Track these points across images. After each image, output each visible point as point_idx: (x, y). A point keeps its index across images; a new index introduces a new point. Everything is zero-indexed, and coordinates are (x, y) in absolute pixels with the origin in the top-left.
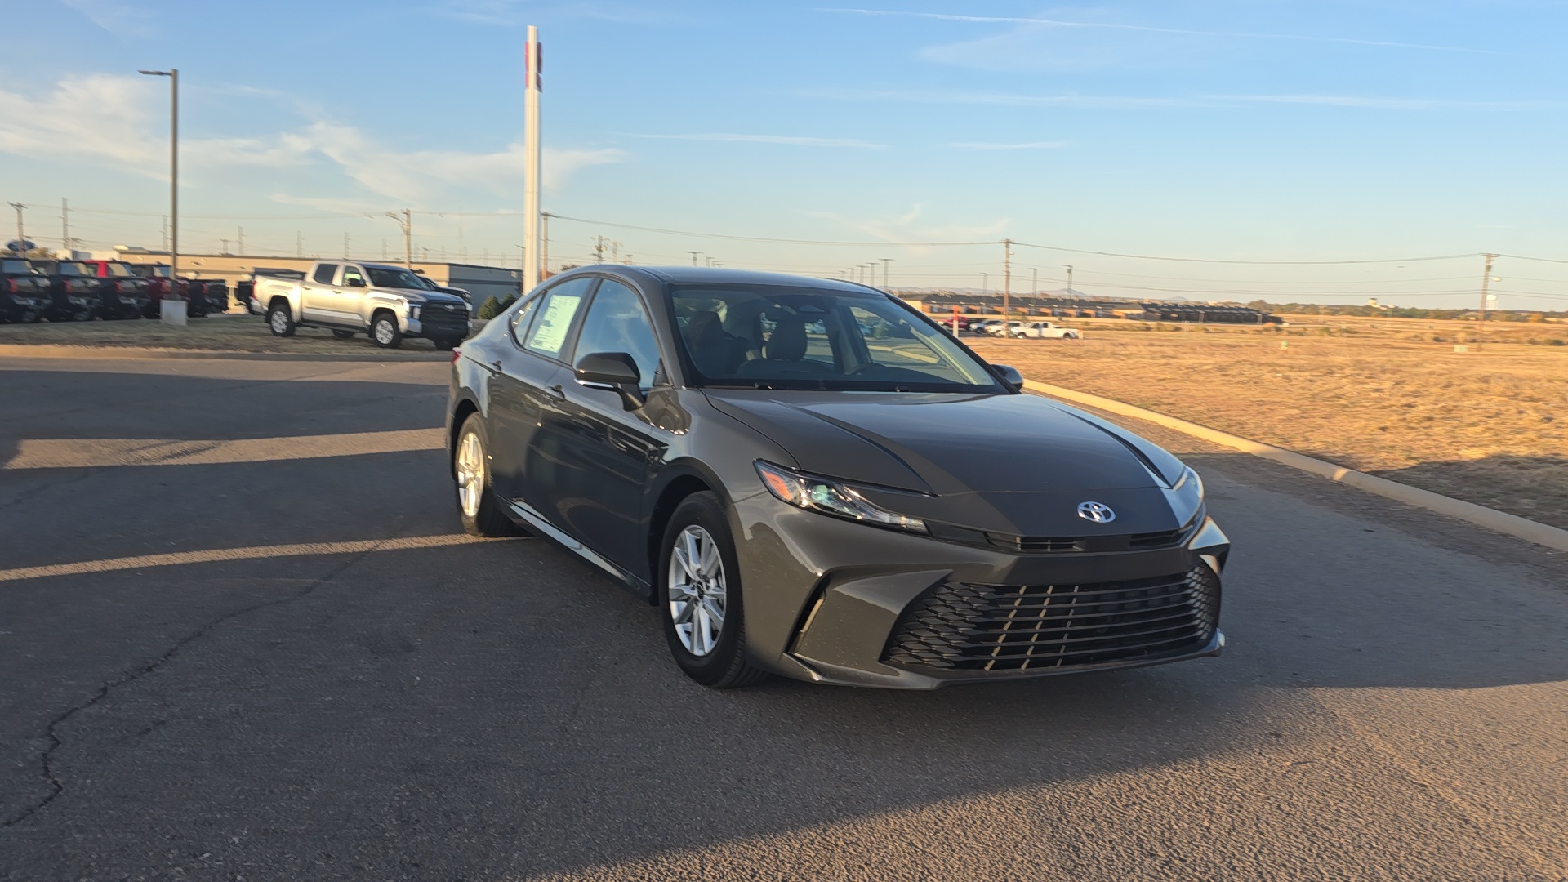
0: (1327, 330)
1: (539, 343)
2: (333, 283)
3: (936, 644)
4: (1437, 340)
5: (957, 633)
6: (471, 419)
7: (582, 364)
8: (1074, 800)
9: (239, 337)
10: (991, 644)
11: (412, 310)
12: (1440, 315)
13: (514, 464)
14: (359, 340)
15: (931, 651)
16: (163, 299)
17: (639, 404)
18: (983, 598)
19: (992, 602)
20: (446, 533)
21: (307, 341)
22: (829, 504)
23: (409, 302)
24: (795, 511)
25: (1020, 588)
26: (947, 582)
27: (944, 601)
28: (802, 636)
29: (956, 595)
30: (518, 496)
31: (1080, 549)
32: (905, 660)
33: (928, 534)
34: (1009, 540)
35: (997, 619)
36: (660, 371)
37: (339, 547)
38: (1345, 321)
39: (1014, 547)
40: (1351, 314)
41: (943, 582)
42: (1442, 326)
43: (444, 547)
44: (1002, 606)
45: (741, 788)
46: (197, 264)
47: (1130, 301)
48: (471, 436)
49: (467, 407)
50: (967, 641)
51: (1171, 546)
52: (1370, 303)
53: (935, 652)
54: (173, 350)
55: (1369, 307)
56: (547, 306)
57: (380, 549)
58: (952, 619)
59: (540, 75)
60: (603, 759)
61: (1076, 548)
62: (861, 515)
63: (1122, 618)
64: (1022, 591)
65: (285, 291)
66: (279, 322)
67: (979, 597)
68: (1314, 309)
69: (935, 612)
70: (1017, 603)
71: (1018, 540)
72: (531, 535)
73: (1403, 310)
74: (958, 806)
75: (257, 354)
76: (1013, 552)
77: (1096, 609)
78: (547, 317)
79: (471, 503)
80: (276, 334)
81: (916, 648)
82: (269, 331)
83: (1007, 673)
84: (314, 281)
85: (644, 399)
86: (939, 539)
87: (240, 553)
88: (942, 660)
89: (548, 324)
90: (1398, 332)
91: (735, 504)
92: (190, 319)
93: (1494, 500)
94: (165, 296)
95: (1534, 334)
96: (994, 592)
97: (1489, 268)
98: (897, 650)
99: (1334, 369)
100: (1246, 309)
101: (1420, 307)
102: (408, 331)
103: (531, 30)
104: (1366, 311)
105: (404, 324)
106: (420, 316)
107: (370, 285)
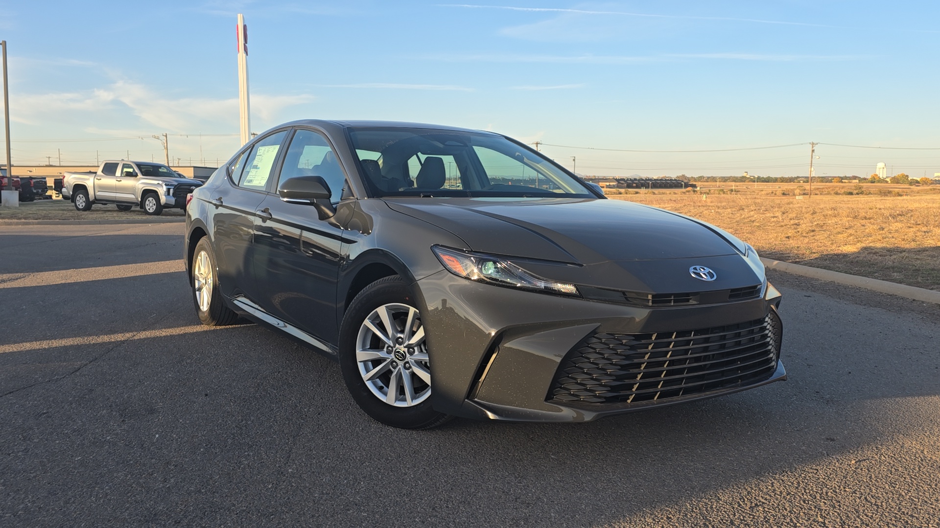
0: (722, 190)
1: (250, 181)
2: (116, 175)
3: (590, 384)
4: (784, 194)
5: (607, 374)
6: (203, 241)
7: (283, 187)
8: (709, 506)
9: (54, 212)
10: (632, 381)
11: (168, 190)
12: (783, 180)
13: (234, 266)
14: (134, 211)
15: (586, 390)
16: (3, 190)
17: (331, 214)
18: (625, 345)
19: (632, 348)
20: (186, 325)
21: (100, 212)
22: (497, 276)
23: (166, 185)
24: (467, 282)
25: (652, 335)
26: (596, 333)
27: (595, 349)
28: (480, 384)
29: (604, 344)
30: (239, 294)
31: (695, 302)
32: (566, 399)
33: (579, 295)
34: (642, 298)
35: (636, 361)
36: (346, 189)
37: (106, 338)
38: (733, 185)
39: (647, 304)
40: (735, 181)
41: (594, 333)
42: (786, 186)
43: (184, 335)
44: (639, 351)
45: (436, 516)
46: (30, 171)
47: (608, 178)
48: (203, 253)
49: (198, 233)
50: (614, 380)
51: (754, 298)
52: (745, 175)
53: (590, 391)
54: (7, 220)
55: (743, 177)
56: (255, 155)
57: (136, 338)
58: (602, 363)
59: (246, 45)
60: (315, 497)
61: (692, 302)
62: (521, 283)
63: (706, 358)
64: (654, 338)
65: (85, 182)
66: (81, 201)
67: (622, 344)
68: (714, 179)
69: (589, 359)
70: (650, 347)
71: (650, 297)
72: (250, 322)
73: (763, 178)
74: (620, 519)
75: (64, 221)
76: (647, 307)
77: (706, 349)
78: (255, 163)
79: (205, 300)
80: (78, 209)
81: (574, 388)
82: (75, 208)
83: (644, 404)
84: (102, 174)
85: (334, 210)
86: (589, 299)
87: (27, 346)
88: (595, 396)
89: (256, 167)
90: (762, 191)
91: (418, 282)
92: (21, 202)
93: (876, 274)
94: (4, 188)
95: (838, 189)
96: (633, 340)
97: (813, 151)
98: (559, 390)
99: (743, 207)
100: (675, 180)
101: (773, 176)
102: (166, 204)
103: (240, 17)
104: (743, 179)
105: (163, 199)
106: (173, 194)
107: (140, 175)
